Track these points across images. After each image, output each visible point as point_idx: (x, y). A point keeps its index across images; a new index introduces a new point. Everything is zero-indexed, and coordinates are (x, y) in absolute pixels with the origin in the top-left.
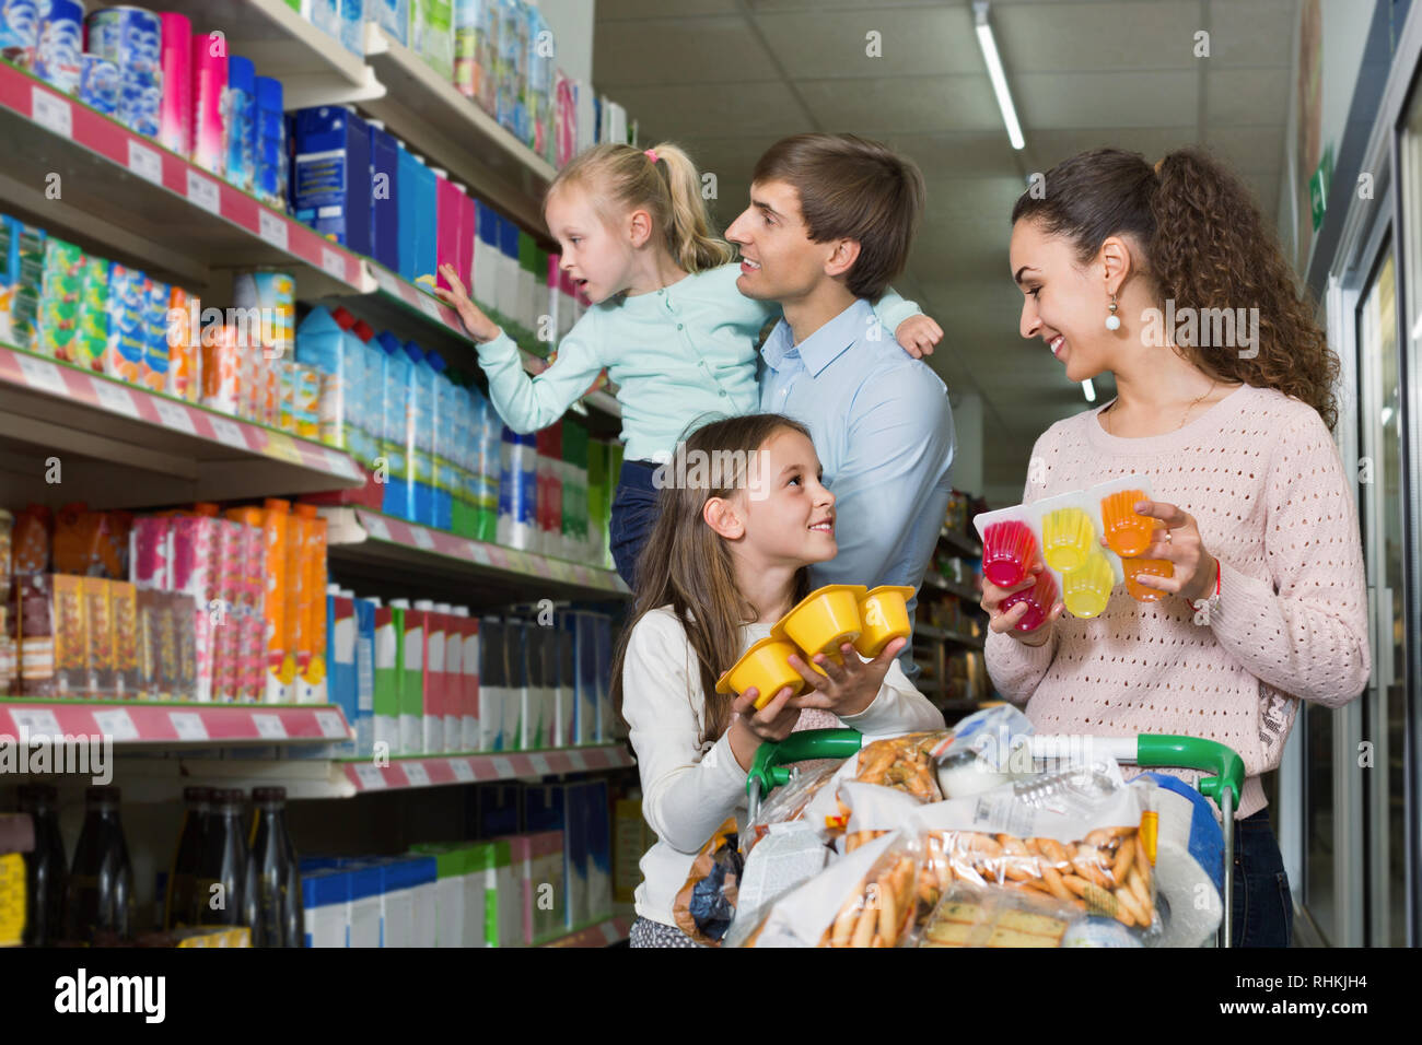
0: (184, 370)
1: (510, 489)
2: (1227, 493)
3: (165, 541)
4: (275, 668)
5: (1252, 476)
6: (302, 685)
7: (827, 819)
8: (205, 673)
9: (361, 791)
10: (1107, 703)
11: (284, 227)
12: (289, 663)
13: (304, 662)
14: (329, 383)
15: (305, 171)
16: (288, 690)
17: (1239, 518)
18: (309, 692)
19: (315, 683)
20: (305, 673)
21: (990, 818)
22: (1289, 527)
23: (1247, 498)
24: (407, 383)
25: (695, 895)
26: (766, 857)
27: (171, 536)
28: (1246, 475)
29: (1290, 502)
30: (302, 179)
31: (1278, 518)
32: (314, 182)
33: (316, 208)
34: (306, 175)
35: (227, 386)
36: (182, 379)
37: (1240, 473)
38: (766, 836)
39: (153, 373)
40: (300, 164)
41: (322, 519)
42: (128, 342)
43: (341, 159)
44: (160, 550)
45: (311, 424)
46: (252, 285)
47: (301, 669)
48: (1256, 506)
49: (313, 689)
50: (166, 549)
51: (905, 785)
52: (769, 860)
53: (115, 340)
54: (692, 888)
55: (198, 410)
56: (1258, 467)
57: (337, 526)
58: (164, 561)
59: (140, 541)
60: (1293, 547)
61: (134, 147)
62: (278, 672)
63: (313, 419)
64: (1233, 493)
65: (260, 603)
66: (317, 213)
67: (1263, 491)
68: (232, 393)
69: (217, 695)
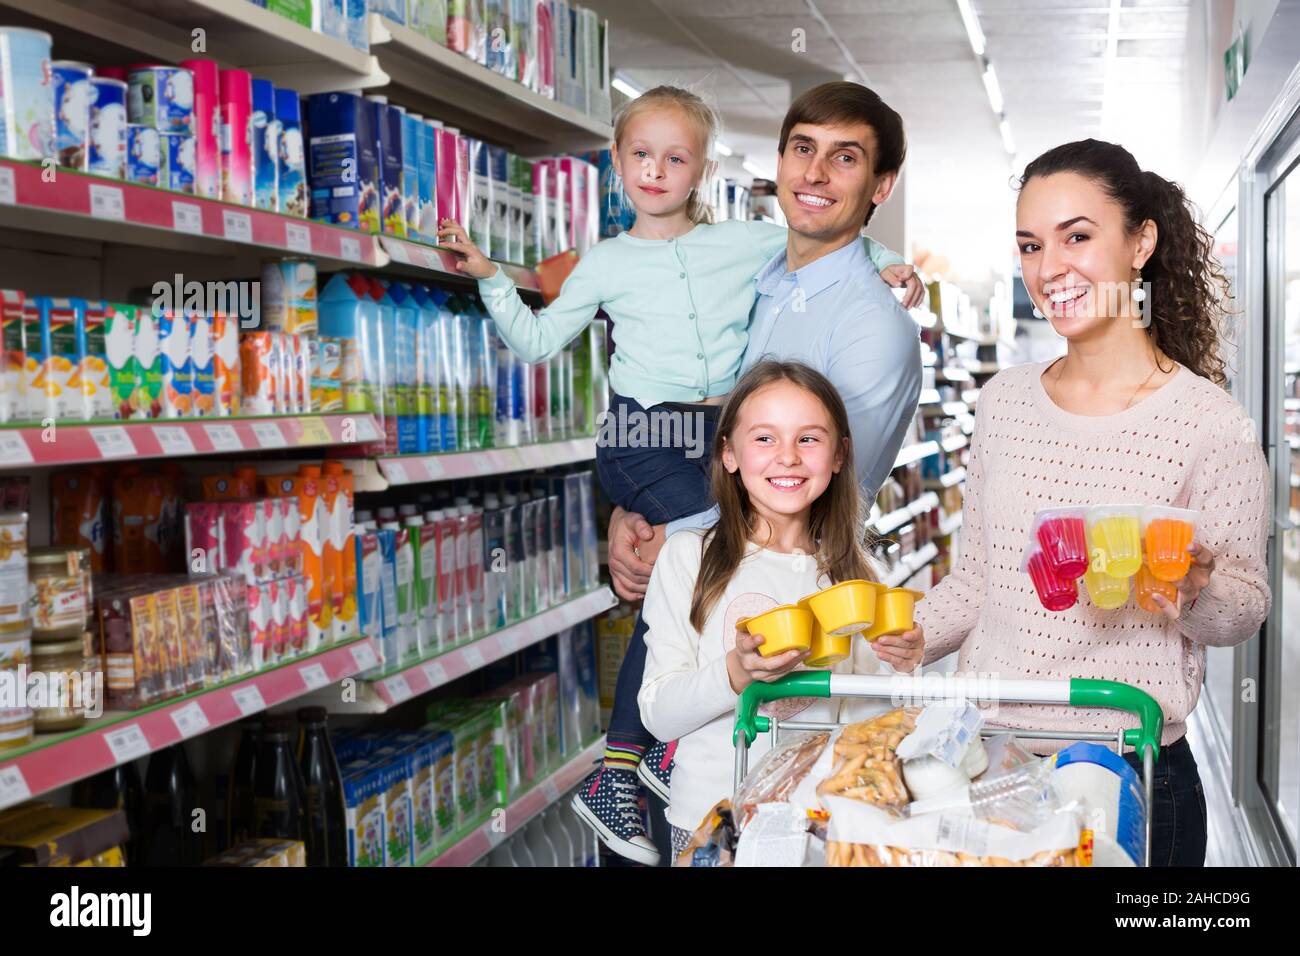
0: (228, 386)
1: (506, 392)
2: (1158, 478)
3: (217, 524)
4: (315, 616)
5: (1181, 464)
6: (337, 623)
7: (809, 811)
8: (258, 641)
9: (391, 705)
10: (1054, 657)
11: (306, 231)
12: (326, 609)
13: (338, 602)
14: (349, 347)
15: (319, 153)
16: (326, 633)
17: (1168, 500)
18: (343, 628)
19: (348, 618)
20: (339, 612)
21: (950, 835)
22: (1214, 509)
23: (1176, 483)
24: (415, 326)
25: (694, 859)
26: (756, 840)
27: (221, 520)
28: (1175, 463)
29: (1216, 488)
30: (316, 161)
31: (1205, 500)
32: (328, 163)
33: (331, 188)
34: (320, 157)
35: (264, 387)
36: (226, 393)
37: (1170, 461)
38: (755, 815)
39: (202, 396)
40: (314, 146)
41: (347, 472)
42: (180, 377)
43: (351, 142)
44: (212, 532)
45: (335, 389)
46: (279, 274)
47: (336, 609)
48: (1183, 491)
49: (347, 624)
50: (218, 531)
51: (876, 786)
52: (759, 843)
53: (169, 377)
54: (691, 854)
55: (241, 421)
56: (1187, 458)
57: (362, 476)
58: (217, 541)
59: (194, 523)
60: (1216, 525)
61: (177, 206)
62: (317, 620)
63: (337, 384)
64: (1163, 479)
65: (299, 563)
66: (331, 193)
67: (1192, 475)
68: (269, 392)
69: (268, 658)
